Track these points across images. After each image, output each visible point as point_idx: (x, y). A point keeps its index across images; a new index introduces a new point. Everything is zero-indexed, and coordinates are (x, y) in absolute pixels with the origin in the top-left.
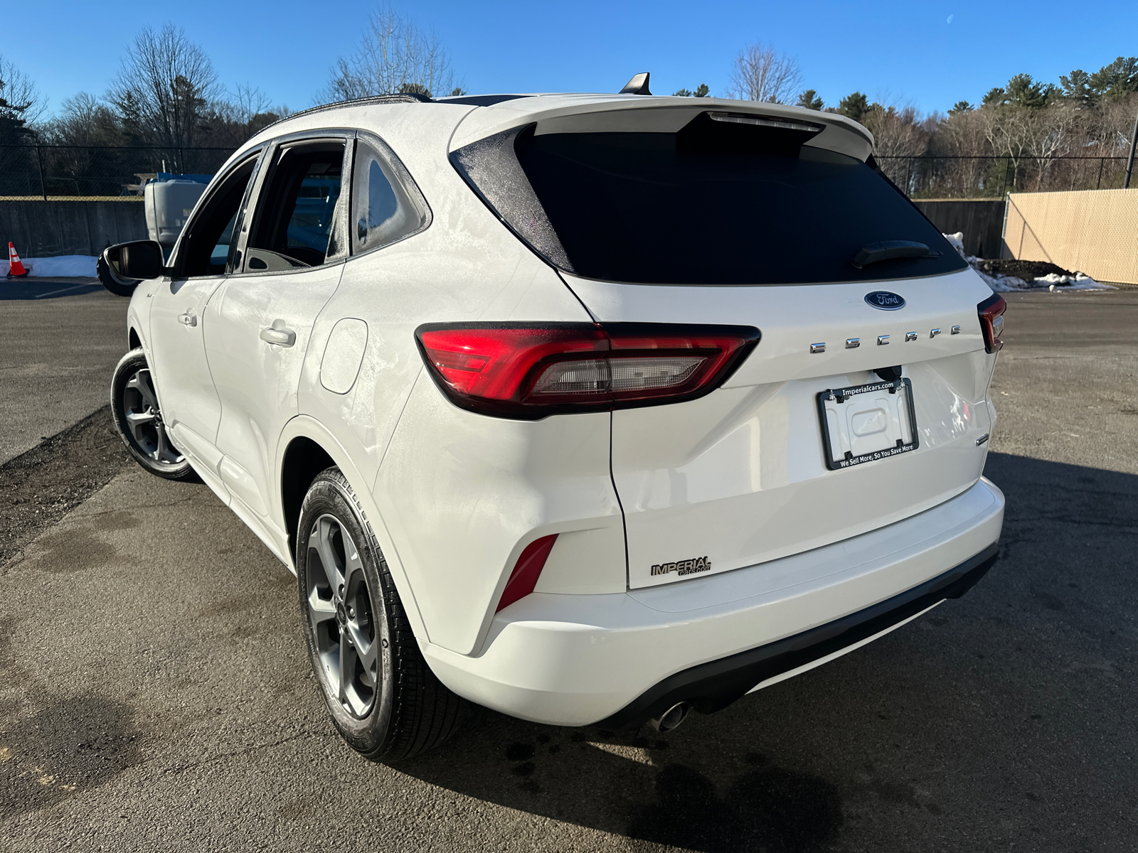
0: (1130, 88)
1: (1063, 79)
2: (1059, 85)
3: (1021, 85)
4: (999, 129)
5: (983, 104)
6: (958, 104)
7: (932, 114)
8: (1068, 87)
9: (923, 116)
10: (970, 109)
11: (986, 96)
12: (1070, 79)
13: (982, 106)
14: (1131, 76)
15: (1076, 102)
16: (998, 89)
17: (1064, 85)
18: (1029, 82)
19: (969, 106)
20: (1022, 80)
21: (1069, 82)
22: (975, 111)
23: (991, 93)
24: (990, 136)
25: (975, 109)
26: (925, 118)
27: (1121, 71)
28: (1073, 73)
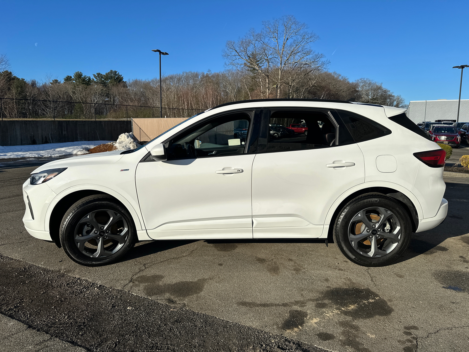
0: (116, 81)
1: (94, 75)
2: (92, 77)
3: (79, 76)
4: (74, 92)
5: (64, 81)
6: (54, 80)
7: (44, 83)
8: (96, 78)
9: (40, 84)
10: (59, 83)
11: (65, 78)
12: (96, 75)
13: (64, 82)
14: (116, 77)
15: (100, 84)
16: (69, 76)
17: (95, 78)
18: (82, 75)
19: (59, 82)
20: (79, 74)
21: (96, 77)
22: (61, 84)
23: (67, 77)
24: (71, 94)
25: (62, 83)
26: (41, 85)
27: (113, 75)
28: (97, 73)
